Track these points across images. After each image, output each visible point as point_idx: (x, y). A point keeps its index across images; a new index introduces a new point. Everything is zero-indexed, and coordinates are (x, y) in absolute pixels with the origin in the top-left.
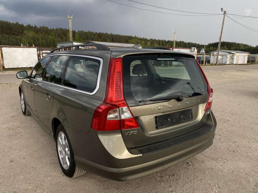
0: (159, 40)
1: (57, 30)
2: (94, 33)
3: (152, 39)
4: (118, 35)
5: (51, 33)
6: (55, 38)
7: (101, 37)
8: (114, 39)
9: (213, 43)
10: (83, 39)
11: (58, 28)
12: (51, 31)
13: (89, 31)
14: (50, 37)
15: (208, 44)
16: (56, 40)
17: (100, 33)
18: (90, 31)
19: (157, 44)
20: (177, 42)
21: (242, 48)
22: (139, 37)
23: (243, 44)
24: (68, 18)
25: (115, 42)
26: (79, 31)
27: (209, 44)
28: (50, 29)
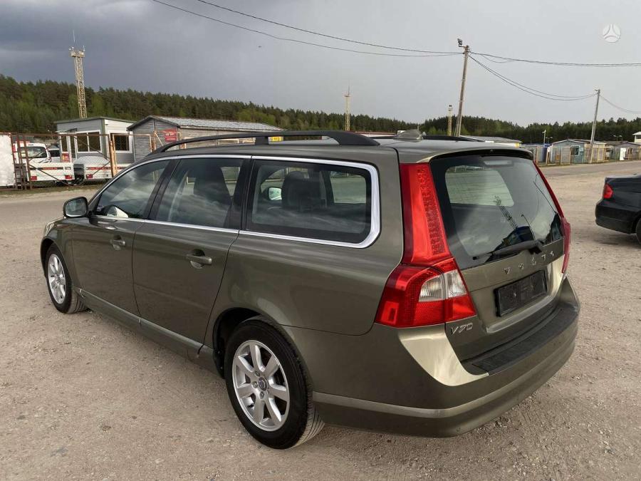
0: (309, 113)
1: (40, 85)
2: (144, 94)
3: (292, 111)
4: (206, 99)
5: (23, 94)
6: (36, 107)
7: (163, 105)
8: (197, 109)
9: (434, 119)
10: (114, 111)
11: (44, 82)
12: (24, 88)
13: (130, 91)
14: (21, 104)
15: (423, 122)
16: (40, 113)
17: (160, 94)
18: (133, 90)
19: (306, 122)
20: (352, 118)
21: (499, 130)
22: (261, 106)
23: (501, 122)
24: (73, 54)
25: (199, 118)
26: (101, 89)
27: (426, 122)
28: (19, 83)
